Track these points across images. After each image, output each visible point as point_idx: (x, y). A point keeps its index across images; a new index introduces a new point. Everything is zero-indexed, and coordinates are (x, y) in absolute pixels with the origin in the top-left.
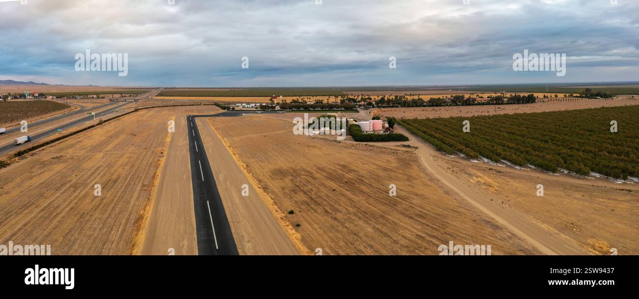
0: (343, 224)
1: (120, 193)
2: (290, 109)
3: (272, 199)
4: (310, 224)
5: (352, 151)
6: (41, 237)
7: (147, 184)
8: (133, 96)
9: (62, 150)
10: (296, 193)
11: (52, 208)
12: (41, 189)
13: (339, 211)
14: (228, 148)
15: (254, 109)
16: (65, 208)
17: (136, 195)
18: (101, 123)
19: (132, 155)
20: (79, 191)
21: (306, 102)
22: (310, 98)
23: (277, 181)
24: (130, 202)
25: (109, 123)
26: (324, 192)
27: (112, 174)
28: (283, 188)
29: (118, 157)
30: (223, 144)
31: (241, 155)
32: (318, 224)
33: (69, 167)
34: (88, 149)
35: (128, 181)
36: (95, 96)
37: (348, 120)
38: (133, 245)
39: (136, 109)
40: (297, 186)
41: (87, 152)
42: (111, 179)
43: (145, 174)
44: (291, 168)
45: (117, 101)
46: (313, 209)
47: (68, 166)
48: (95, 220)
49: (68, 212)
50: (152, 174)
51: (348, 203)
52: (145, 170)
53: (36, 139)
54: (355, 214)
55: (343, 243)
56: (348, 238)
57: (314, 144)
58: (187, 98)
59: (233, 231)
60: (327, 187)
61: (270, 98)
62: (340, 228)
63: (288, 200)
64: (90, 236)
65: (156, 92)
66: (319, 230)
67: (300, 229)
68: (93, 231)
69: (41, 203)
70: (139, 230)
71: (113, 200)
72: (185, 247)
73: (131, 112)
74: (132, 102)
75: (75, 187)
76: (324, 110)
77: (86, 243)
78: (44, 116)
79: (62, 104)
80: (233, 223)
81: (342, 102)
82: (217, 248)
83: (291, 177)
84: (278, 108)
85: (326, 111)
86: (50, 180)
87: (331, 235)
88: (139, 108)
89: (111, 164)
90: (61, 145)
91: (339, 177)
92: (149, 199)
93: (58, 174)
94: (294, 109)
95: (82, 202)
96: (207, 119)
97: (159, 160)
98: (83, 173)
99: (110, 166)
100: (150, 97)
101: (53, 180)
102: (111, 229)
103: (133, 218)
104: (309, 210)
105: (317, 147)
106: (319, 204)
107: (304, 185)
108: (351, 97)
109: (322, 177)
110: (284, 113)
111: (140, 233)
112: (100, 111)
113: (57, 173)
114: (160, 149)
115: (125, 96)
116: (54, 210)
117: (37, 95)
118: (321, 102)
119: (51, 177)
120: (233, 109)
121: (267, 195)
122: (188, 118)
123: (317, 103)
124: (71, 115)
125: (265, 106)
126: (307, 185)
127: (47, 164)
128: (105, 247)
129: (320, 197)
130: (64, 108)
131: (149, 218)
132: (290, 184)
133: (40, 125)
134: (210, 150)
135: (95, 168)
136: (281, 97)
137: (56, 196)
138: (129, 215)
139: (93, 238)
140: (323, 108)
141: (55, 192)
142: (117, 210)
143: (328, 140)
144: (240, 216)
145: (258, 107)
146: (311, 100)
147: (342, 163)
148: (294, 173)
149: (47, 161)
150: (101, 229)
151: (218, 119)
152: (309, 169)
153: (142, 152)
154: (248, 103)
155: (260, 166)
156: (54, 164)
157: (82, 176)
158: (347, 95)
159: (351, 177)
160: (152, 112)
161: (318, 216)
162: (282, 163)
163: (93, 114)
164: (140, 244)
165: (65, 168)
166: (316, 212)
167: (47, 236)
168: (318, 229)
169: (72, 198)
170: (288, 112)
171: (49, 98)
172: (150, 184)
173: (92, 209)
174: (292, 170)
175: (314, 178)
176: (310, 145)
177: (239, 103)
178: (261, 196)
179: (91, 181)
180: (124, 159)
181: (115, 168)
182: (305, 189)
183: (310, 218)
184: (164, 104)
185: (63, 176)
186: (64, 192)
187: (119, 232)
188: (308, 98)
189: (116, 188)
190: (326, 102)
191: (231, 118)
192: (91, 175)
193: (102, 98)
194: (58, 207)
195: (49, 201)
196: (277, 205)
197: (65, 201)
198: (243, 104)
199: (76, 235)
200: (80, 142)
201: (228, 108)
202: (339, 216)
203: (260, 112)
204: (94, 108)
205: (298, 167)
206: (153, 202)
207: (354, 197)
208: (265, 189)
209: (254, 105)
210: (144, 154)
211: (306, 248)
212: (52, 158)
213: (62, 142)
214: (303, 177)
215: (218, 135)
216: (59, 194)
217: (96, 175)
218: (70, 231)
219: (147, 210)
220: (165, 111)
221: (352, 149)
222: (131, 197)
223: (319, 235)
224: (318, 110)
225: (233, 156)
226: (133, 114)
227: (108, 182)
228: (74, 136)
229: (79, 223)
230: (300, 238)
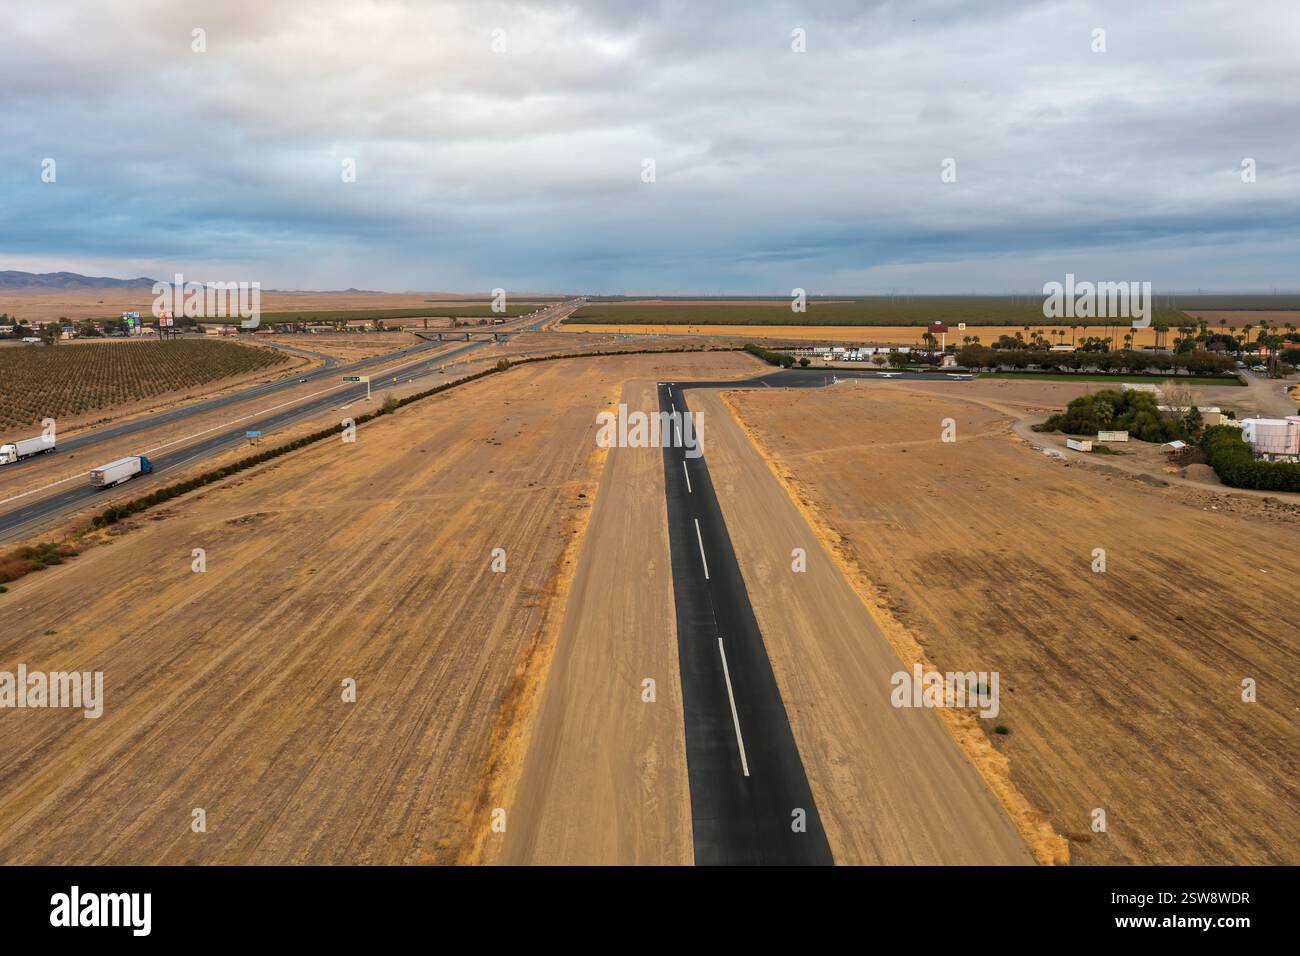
0: (1158, 751)
1: (452, 617)
2: (992, 366)
3: (920, 642)
4: (1041, 730)
5: (1213, 518)
6: (193, 768)
7: (536, 587)
8: (492, 323)
9: (262, 495)
10: (999, 632)
11: (232, 678)
12: (193, 620)
13: (1149, 707)
14: (784, 483)
15: (873, 366)
16: (277, 671)
17: (501, 621)
18: (389, 408)
19: (488, 502)
20: (321, 618)
21: (1049, 347)
22: (1062, 333)
23: (940, 591)
24: (482, 642)
25: (417, 407)
26: (1095, 640)
27: (428, 564)
28: (957, 614)
29: (446, 512)
30: (770, 473)
31: (825, 508)
32: (1068, 735)
33: (289, 546)
34: (349, 490)
35: (476, 580)
36: (368, 325)
37: (1201, 409)
38: (493, 768)
39: (500, 364)
40: (1005, 611)
41: (347, 498)
42: (424, 577)
43: (529, 559)
44: (987, 555)
45: (440, 338)
46: (1054, 687)
47: (284, 543)
48: (374, 699)
49: (287, 683)
50: (550, 557)
51: (1182, 687)
52: (529, 546)
53: (171, 464)
54: (1203, 725)
55: (1155, 810)
56: (1173, 797)
57: (1070, 485)
58: (660, 329)
59: (795, 727)
60: (1106, 627)
61: (925, 330)
62: (1148, 761)
63: (974, 652)
64: (358, 749)
65: (563, 311)
66: (1071, 754)
67: (1007, 742)
68: (368, 733)
69: (193, 664)
70: (509, 723)
71: (429, 638)
72: (651, 769)
73: (487, 373)
74: (489, 341)
75: (310, 606)
76: (1113, 375)
77: (345, 770)
78: (196, 391)
79: (257, 350)
80: (796, 704)
81: (1182, 346)
82: (747, 774)
83: (984, 583)
84: (949, 362)
85: (1119, 376)
86: (223, 591)
87: (1115, 776)
88: (511, 360)
89: (425, 530)
90: (260, 482)
91: (1152, 597)
92: (540, 632)
93: (249, 573)
94: (1004, 368)
95: (331, 650)
96: (721, 393)
97: (572, 518)
98: (335, 564)
99: (421, 537)
100: (544, 328)
101: (233, 590)
102: (426, 724)
103: (492, 689)
104: (1041, 689)
105: (1079, 492)
106: (1076, 675)
107: (1029, 610)
108: (1217, 331)
109: (1092, 591)
110: (969, 379)
111: (514, 732)
112: (387, 369)
113: (246, 568)
114: (576, 483)
115: (466, 324)
116: (237, 681)
117: (170, 322)
118: (1102, 345)
119: (227, 581)
120: (804, 363)
121: (903, 631)
122: (663, 390)
123: (1087, 348)
124: (292, 383)
125: (908, 356)
126: (1040, 610)
127: (211, 542)
128: (405, 777)
129: (1082, 653)
130: (265, 364)
131: (541, 689)
132: (982, 605)
133: (182, 422)
134: (730, 488)
135: (375, 545)
136: (962, 327)
137: (246, 637)
138: (481, 682)
139: (365, 753)
140: (1107, 367)
141: (241, 627)
142: (444, 668)
143: (1122, 473)
144: (819, 686)
145: (885, 357)
146: (1067, 339)
147: (1167, 553)
148: (997, 571)
149: (210, 533)
150: (392, 726)
151: (755, 393)
152: (1046, 562)
153: (519, 495)
154: (852, 347)
155: (886, 541)
156: (235, 542)
157: (332, 572)
158: (1204, 324)
159: (1199, 603)
160: (550, 373)
161: (1070, 710)
162: (959, 537)
163: (364, 379)
164: (512, 763)
165: (274, 549)
166: (1064, 697)
167: (215, 762)
168: (1070, 750)
169: (299, 640)
170: (984, 376)
171: (214, 333)
172: (546, 586)
173: (365, 668)
174: (989, 561)
175: (1065, 593)
176: (1055, 485)
177: (823, 344)
178: (886, 633)
179: (361, 587)
180: (466, 516)
181: (436, 544)
182: (1031, 621)
183: (1044, 713)
184: (590, 346)
185: (268, 576)
186: (272, 625)
187: (450, 733)
188: (1054, 332)
189: (441, 602)
190: (1121, 346)
191: (798, 391)
192: (361, 567)
193: (393, 329)
194: (252, 670)
195: (219, 658)
196: (934, 663)
197: (275, 650)
198: (835, 350)
199: (312, 751)
200: (324, 467)
201: (788, 362)
202: (1146, 722)
203: (888, 375)
204: (366, 363)
205: (1010, 554)
206: (554, 640)
207: (1208, 670)
208: (899, 611)
209: (870, 351)
210: (526, 499)
211: (1025, 802)
212: (229, 523)
213: (263, 471)
214: (1024, 584)
215: (754, 442)
216: (255, 630)
217: (375, 567)
218: (293, 739)
219: (534, 665)
220: (592, 371)
221: (1210, 510)
222: (489, 628)
223: (1073, 769)
224: (1088, 374)
225: (802, 509)
226: (491, 380)
227: (415, 587)
228: (302, 450)
229: (321, 712)
230: (1007, 769)
